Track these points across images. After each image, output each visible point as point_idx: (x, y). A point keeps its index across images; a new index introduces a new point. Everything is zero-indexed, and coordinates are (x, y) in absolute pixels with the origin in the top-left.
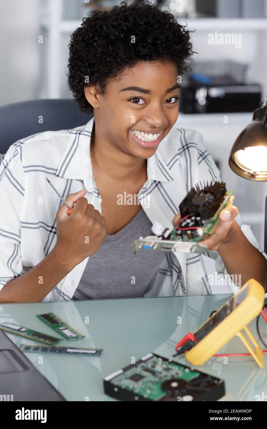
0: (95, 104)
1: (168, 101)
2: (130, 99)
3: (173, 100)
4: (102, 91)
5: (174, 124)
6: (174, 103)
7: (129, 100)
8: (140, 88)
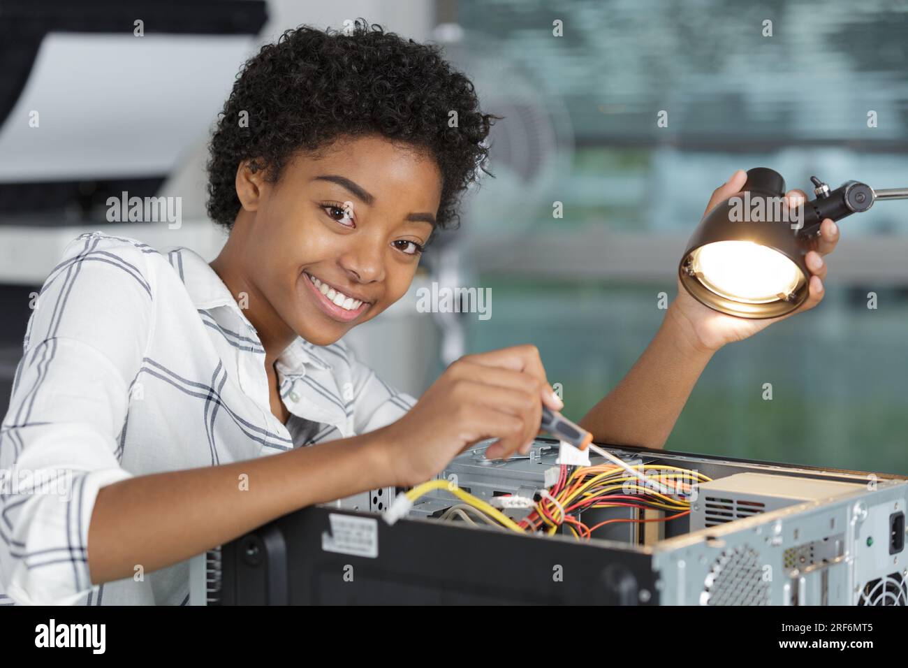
0: (251, 202)
1: (401, 245)
2: (324, 203)
3: (411, 248)
4: (275, 179)
5: (394, 302)
6: (409, 254)
7: (323, 207)
8: (355, 185)
